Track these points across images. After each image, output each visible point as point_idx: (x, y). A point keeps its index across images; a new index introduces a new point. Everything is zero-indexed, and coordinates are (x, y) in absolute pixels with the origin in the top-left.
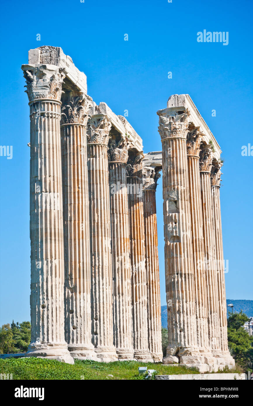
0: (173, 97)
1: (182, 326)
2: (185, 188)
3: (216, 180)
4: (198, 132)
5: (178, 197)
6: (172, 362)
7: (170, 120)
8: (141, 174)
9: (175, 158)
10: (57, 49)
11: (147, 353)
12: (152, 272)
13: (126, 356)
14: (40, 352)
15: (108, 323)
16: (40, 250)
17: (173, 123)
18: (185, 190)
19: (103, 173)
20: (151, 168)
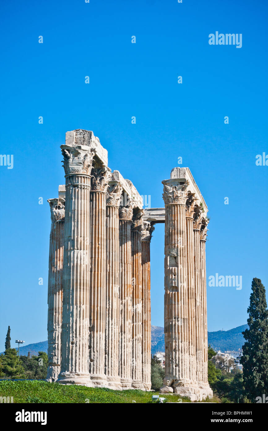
0: (175, 169)
1: (177, 362)
2: (183, 246)
3: (203, 236)
4: (193, 198)
5: (177, 254)
6: (168, 391)
7: (173, 189)
8: (140, 229)
9: (176, 221)
10: (89, 132)
11: (141, 383)
12: (145, 313)
13: (125, 385)
14: (69, 380)
15: (115, 357)
16: (71, 297)
17: (176, 192)
18: (184, 248)
19: (115, 230)
20: (148, 223)
